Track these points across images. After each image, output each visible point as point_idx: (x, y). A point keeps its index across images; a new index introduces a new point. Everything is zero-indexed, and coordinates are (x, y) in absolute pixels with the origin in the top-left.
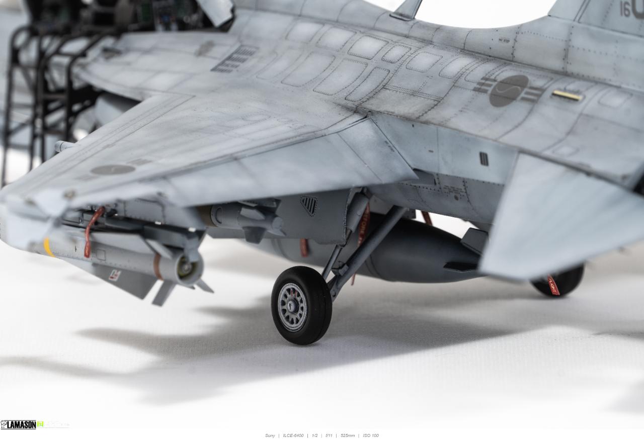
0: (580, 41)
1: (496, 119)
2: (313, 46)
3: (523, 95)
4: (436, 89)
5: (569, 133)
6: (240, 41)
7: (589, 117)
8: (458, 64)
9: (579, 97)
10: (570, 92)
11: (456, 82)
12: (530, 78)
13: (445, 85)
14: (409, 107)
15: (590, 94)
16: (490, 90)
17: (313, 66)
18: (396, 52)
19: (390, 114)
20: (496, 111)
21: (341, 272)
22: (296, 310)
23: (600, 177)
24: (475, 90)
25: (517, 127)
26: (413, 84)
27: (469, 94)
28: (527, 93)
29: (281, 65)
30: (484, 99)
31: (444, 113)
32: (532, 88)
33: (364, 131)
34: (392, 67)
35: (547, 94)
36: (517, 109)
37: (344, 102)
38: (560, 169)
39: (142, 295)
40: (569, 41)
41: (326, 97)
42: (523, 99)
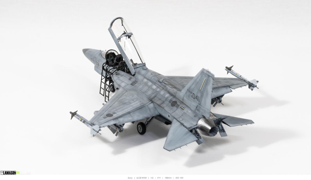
0: (185, 98)
1: (171, 109)
2: (146, 84)
3: (176, 105)
4: (163, 99)
5: (182, 115)
6: (135, 79)
7: (185, 113)
8: (167, 95)
9: (184, 109)
10: (183, 107)
11: (166, 99)
12: (178, 102)
13: (165, 99)
14: (159, 102)
15: (186, 108)
16: (171, 102)
17: (146, 88)
18: (158, 90)
19: (156, 103)
20: (172, 107)
21: (148, 123)
22: (141, 129)
23: (185, 127)
24: (169, 102)
25: (174, 112)
26: (160, 97)
27: (168, 102)
28: (177, 105)
29: (141, 86)
30: (170, 104)
31: (164, 105)
32: (177, 104)
33: (152, 105)
34: (157, 93)
35: (179, 107)
36: (175, 108)
37: (149, 98)
38: (180, 123)
39: (114, 133)
40: (183, 97)
41: (146, 96)
42: (176, 106)
